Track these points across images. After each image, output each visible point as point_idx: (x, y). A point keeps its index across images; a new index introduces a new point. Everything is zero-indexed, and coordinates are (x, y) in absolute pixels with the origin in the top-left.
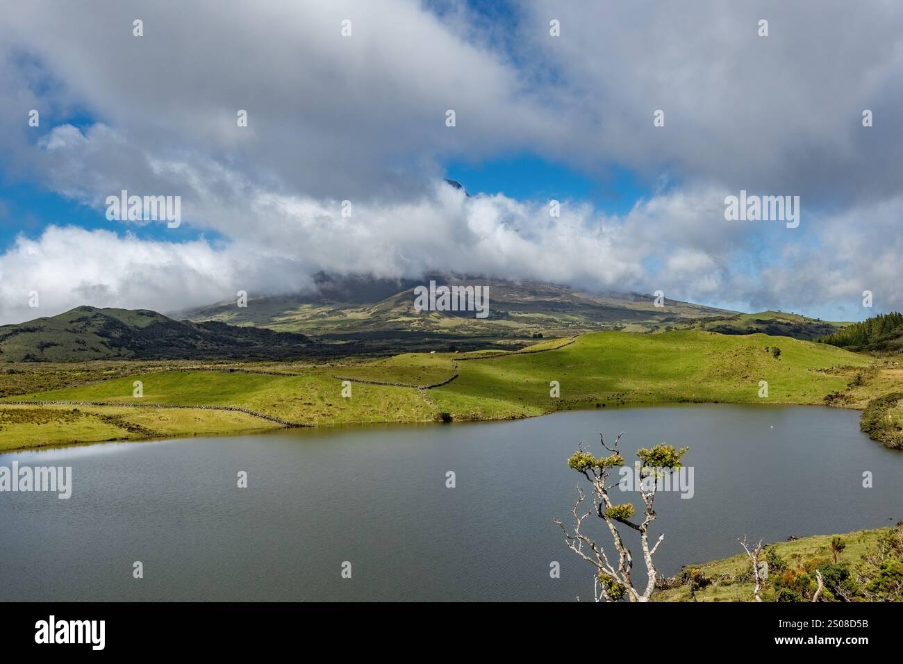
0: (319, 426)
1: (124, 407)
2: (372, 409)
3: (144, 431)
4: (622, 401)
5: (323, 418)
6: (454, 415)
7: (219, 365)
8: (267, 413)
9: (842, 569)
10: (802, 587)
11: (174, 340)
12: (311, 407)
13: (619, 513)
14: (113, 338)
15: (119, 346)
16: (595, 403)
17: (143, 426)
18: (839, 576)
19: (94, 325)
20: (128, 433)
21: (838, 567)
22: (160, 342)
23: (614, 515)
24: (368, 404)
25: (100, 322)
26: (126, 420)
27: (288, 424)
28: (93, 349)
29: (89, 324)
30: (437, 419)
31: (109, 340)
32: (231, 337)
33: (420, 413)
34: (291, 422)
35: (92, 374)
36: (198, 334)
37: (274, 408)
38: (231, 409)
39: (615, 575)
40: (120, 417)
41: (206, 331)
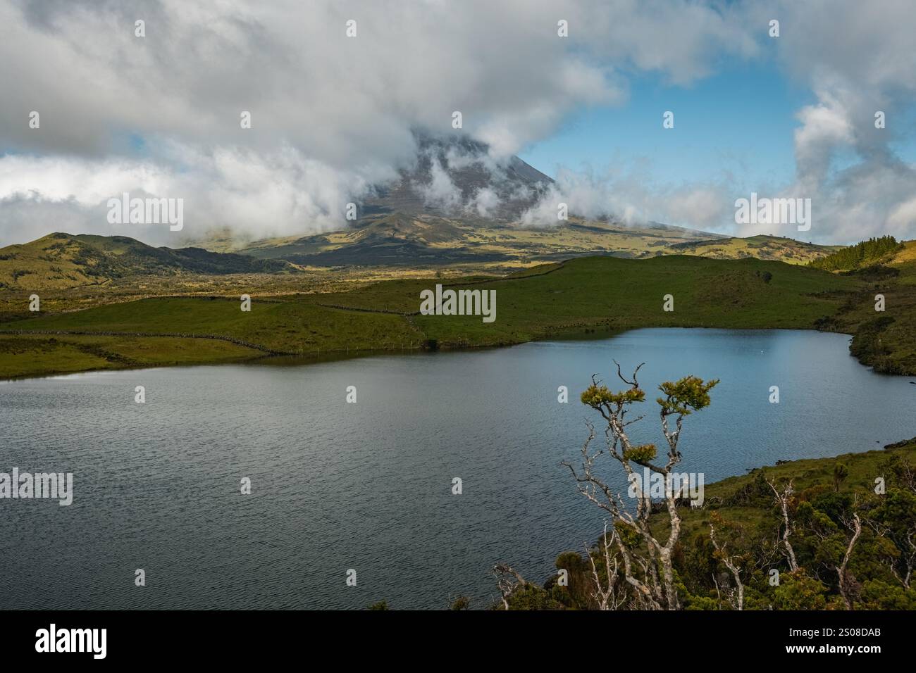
0: (304, 354)
1: (103, 337)
2: (357, 336)
3: (124, 360)
4: (611, 327)
5: (308, 346)
6: (441, 342)
7: (200, 293)
8: (250, 341)
9: (844, 497)
10: (805, 516)
11: (152, 268)
12: (295, 335)
13: (639, 455)
14: (89, 266)
15: (97, 274)
16: (584, 329)
17: (123, 355)
18: (841, 504)
19: (68, 253)
20: (107, 363)
21: (840, 495)
22: (138, 269)
23: (634, 457)
24: (353, 331)
25: (75, 249)
26: (105, 349)
27: (272, 352)
28: (69, 277)
29: (63, 251)
30: (423, 346)
31: (86, 267)
32: (211, 264)
33: (406, 341)
34: (275, 350)
35: (69, 302)
36: (177, 261)
37: (257, 336)
38: (213, 337)
39: (634, 524)
40: (99, 347)
41: (184, 257)
